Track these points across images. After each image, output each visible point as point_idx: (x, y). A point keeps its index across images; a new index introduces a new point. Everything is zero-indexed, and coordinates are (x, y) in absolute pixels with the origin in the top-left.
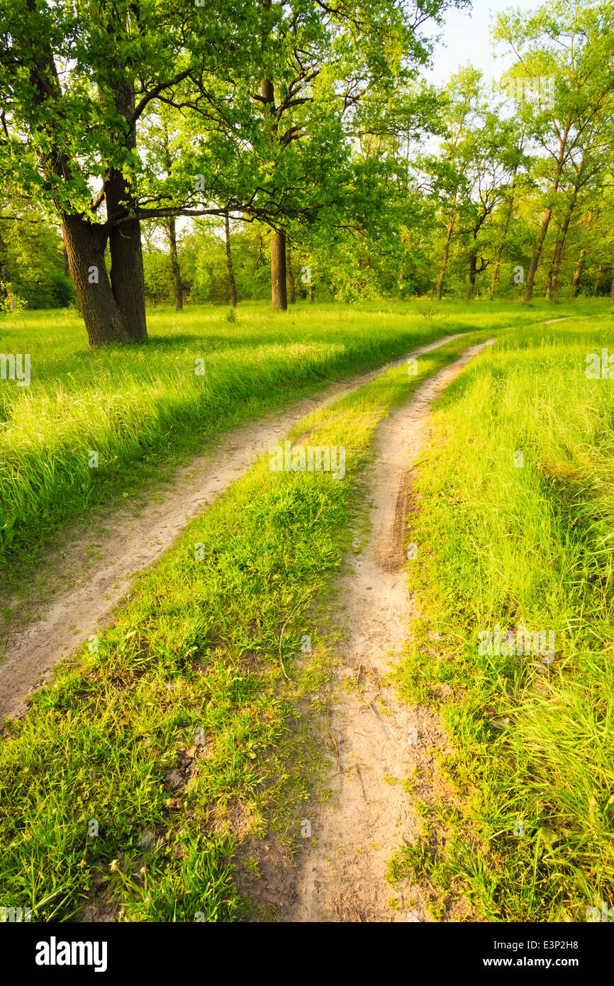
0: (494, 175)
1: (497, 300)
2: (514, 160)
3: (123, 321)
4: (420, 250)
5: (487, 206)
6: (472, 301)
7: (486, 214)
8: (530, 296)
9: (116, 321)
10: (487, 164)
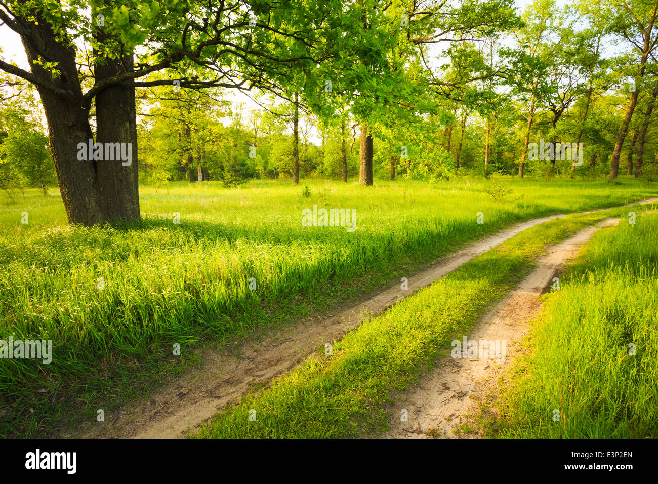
0: (570, 77)
1: (578, 178)
2: (589, 62)
3: (98, 203)
4: (506, 139)
5: (565, 103)
6: (552, 178)
7: (564, 108)
8: (616, 174)
9: (91, 202)
10: (564, 69)
